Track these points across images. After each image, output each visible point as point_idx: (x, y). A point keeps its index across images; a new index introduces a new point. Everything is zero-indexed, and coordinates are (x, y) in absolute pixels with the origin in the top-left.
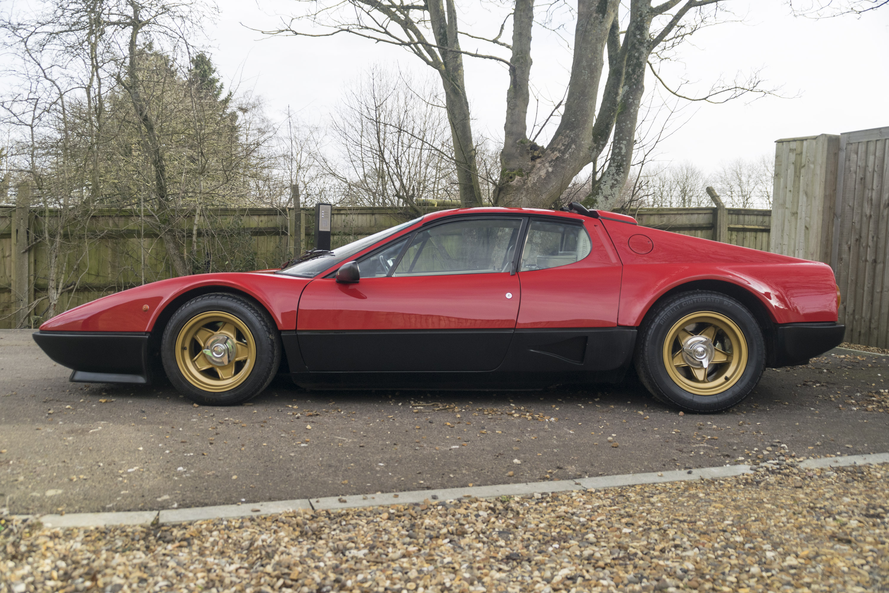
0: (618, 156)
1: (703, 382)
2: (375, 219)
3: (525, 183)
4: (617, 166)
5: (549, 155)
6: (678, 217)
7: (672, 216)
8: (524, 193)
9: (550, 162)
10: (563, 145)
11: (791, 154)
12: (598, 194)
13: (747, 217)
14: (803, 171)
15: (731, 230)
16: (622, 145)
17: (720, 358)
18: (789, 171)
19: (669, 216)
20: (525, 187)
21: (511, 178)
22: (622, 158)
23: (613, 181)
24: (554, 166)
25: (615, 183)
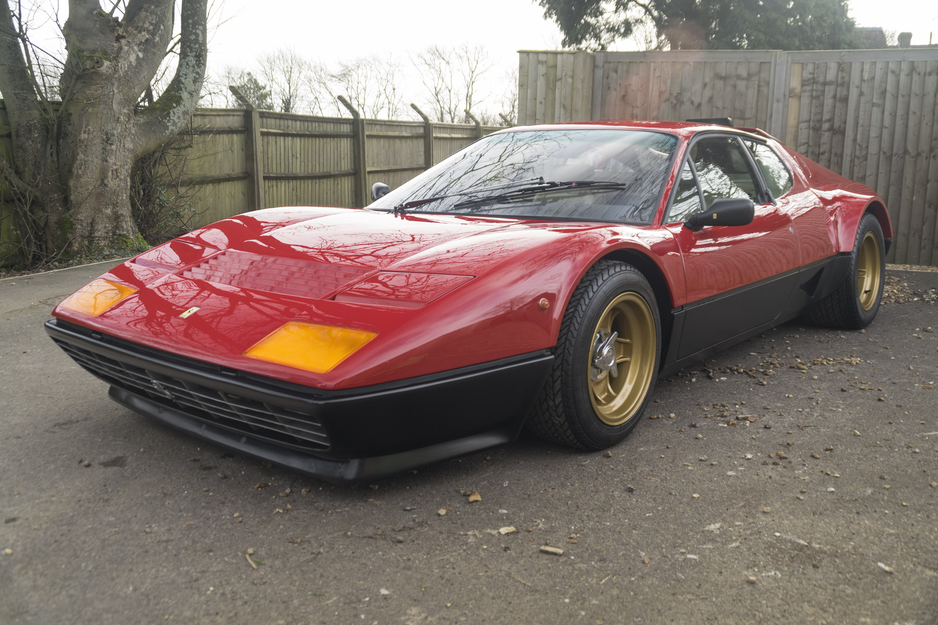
0: (195, 44)
3: (116, 71)
4: (196, 56)
5: (136, 36)
8: (116, 83)
9: (139, 45)
10: (151, 24)
11: (540, 66)
12: (181, 90)
13: (269, 120)
14: (558, 84)
16: (198, 31)
18: (539, 82)
20: (116, 76)
21: (98, 62)
22: (200, 47)
23: (195, 75)
24: (144, 51)
25: (197, 76)
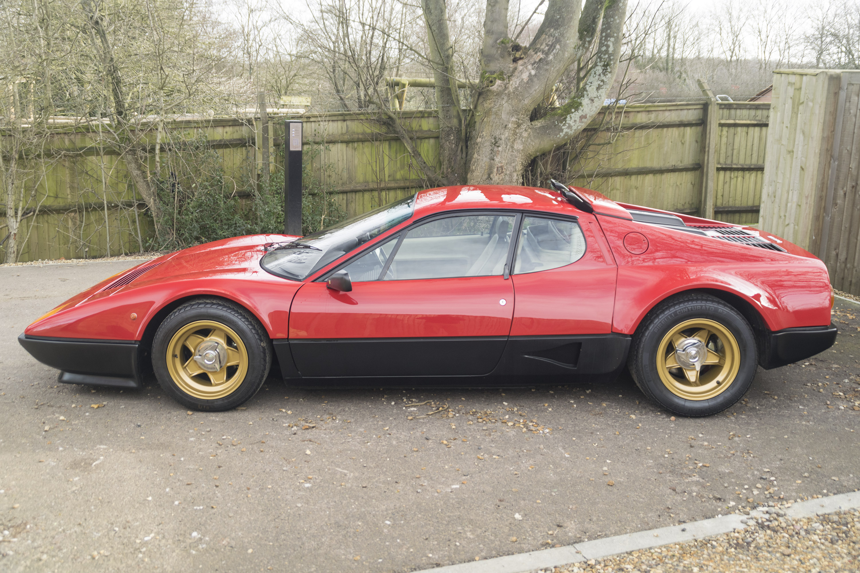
0: (605, 55)
1: (695, 384)
2: (347, 126)
3: (506, 88)
4: (604, 66)
5: (532, 56)
6: (667, 114)
7: (661, 113)
8: (506, 98)
9: (533, 64)
10: (547, 45)
11: (789, 87)
12: (583, 96)
13: (738, 111)
14: (801, 107)
15: (722, 125)
16: (609, 43)
17: (712, 360)
18: (787, 105)
19: (657, 113)
20: (506, 92)
21: (491, 82)
22: (609, 57)
23: (599, 82)
24: (538, 69)
25: (602, 84)
